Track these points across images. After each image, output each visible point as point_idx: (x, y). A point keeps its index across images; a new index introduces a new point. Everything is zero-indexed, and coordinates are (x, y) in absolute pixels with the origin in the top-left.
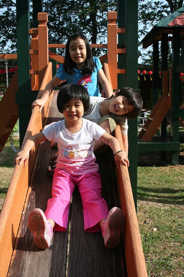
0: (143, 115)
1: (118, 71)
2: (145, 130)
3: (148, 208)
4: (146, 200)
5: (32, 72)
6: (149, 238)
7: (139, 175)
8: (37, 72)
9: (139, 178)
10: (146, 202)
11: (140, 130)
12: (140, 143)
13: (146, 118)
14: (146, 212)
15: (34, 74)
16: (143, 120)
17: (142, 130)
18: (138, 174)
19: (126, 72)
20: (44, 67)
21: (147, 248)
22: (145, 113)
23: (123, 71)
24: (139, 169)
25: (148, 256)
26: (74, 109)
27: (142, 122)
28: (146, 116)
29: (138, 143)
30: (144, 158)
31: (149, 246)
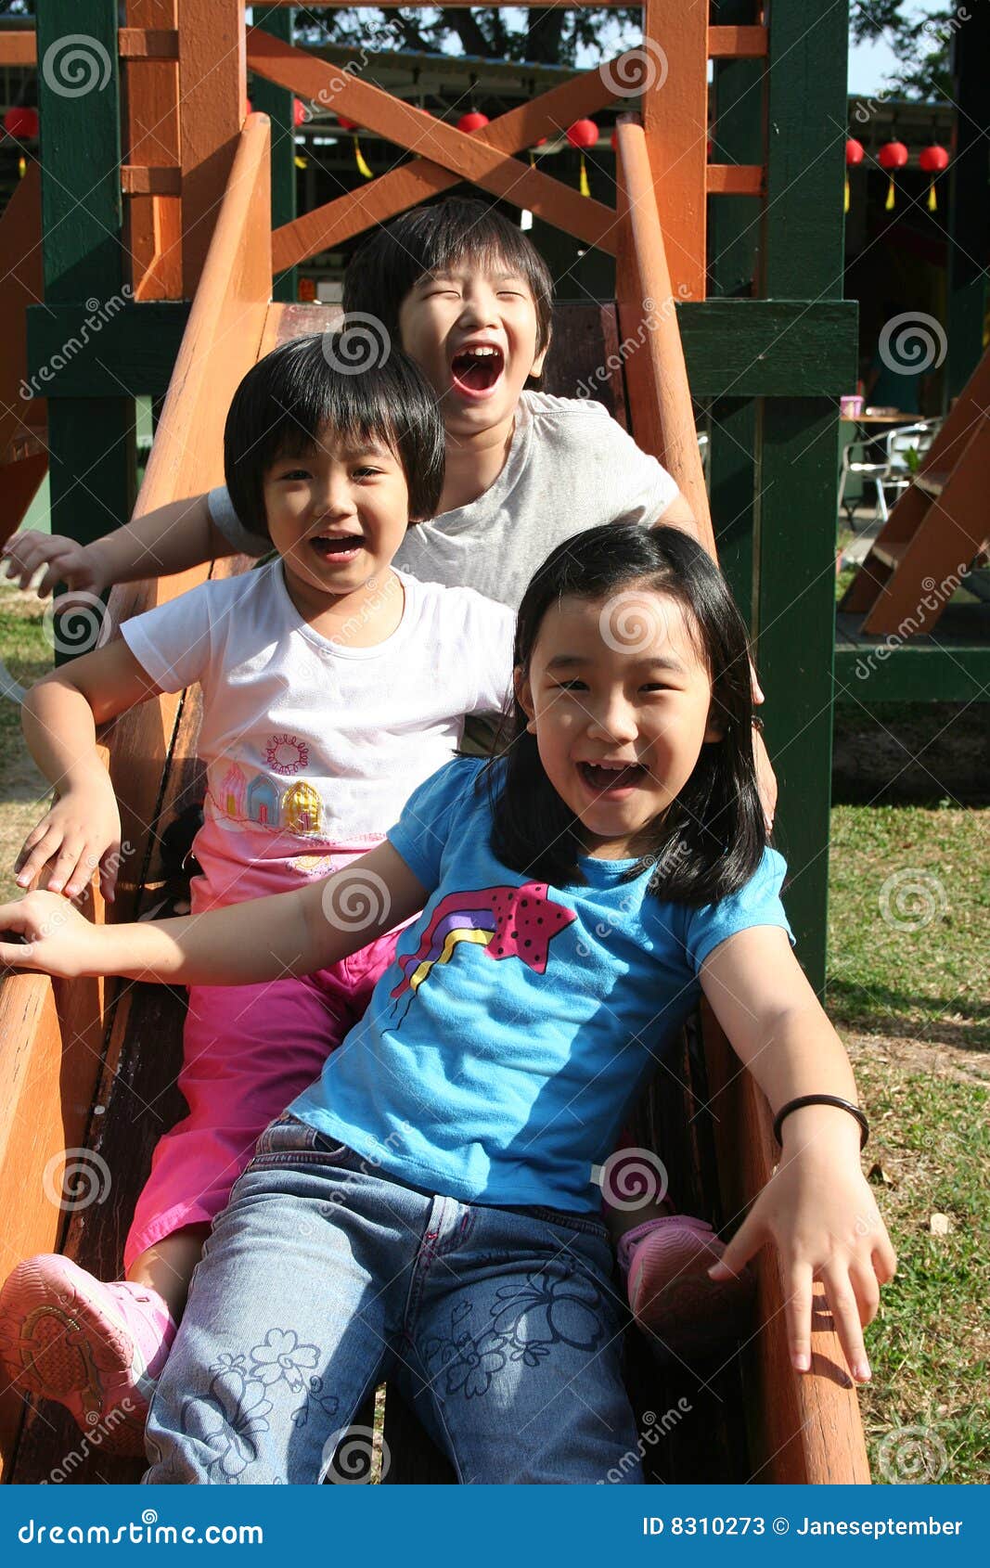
0: (877, 454)
1: (713, 178)
2: (887, 559)
3: (897, 1083)
4: (888, 1028)
5: (134, 177)
6: (897, 1280)
7: (840, 865)
8: (168, 182)
9: (842, 886)
10: (887, 1043)
11: (854, 551)
12: (852, 648)
13: (896, 470)
14: (887, 1106)
15: (151, 195)
16: (881, 486)
17: (871, 558)
18: (833, 854)
19: (763, 183)
20: (216, 145)
21: (885, 1342)
22: (892, 434)
23: (745, 179)
24: (843, 820)
25: (890, 1393)
26: (343, 494)
27: (869, 498)
28: (897, 460)
29: (840, 648)
30: (878, 747)
31: (895, 1330)
